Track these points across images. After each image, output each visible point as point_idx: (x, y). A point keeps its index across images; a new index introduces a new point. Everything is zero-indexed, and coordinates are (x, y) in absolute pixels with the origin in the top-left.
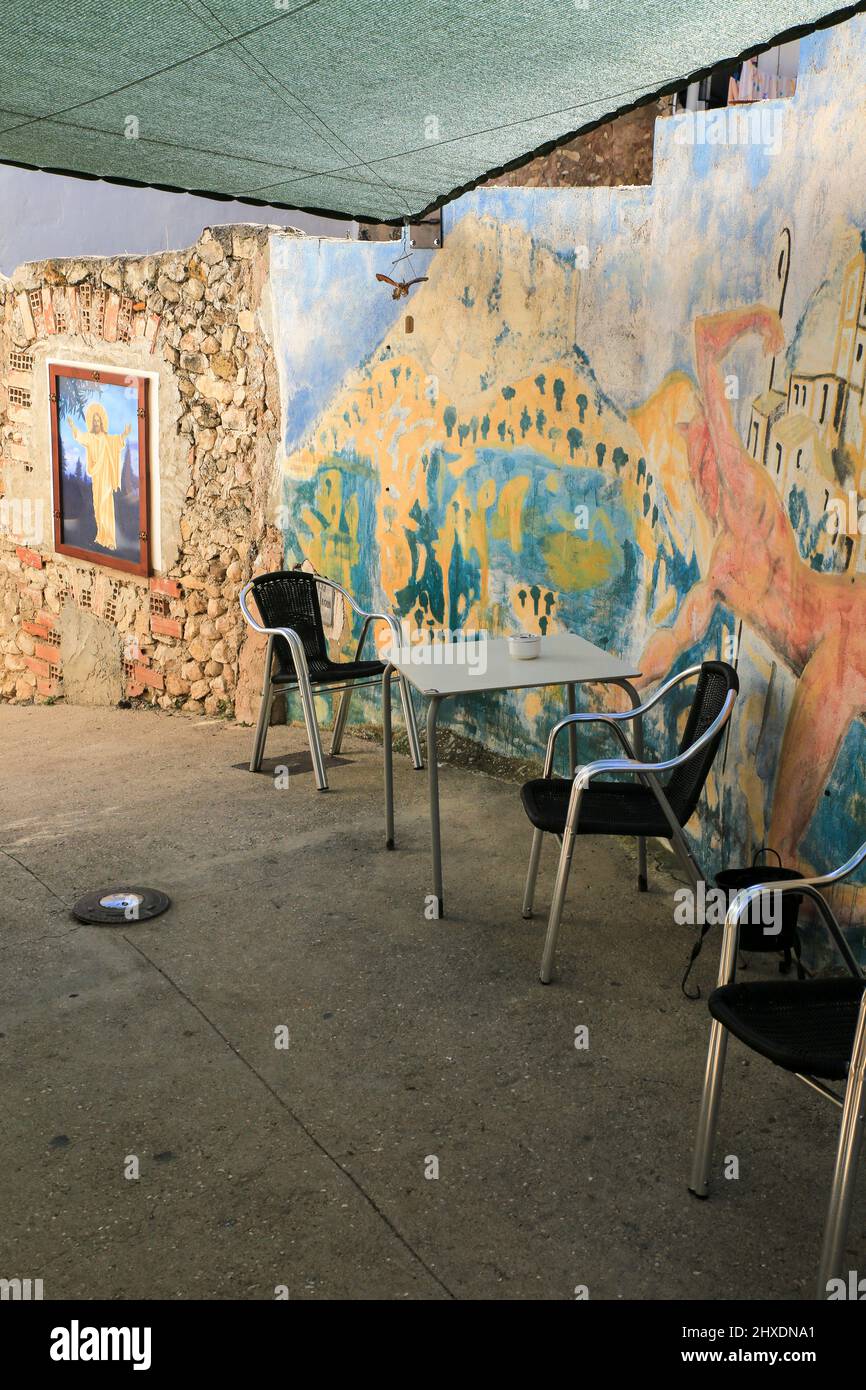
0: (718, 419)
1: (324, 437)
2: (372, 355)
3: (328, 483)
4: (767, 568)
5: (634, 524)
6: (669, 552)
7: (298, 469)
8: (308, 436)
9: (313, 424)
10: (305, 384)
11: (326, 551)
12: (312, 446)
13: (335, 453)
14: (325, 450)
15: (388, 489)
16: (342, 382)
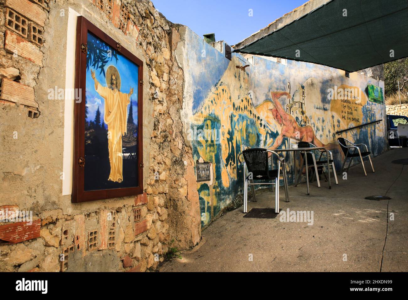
0: (279, 108)
1: (206, 108)
2: (218, 83)
3: (207, 125)
4: (293, 129)
5: (258, 129)
6: (270, 132)
7: (197, 120)
8: (201, 107)
9: (202, 103)
10: (199, 87)
11: (207, 151)
12: (202, 111)
13: (209, 114)
14: (206, 113)
15: (223, 126)
16: (210, 89)
